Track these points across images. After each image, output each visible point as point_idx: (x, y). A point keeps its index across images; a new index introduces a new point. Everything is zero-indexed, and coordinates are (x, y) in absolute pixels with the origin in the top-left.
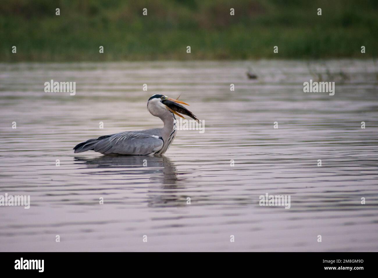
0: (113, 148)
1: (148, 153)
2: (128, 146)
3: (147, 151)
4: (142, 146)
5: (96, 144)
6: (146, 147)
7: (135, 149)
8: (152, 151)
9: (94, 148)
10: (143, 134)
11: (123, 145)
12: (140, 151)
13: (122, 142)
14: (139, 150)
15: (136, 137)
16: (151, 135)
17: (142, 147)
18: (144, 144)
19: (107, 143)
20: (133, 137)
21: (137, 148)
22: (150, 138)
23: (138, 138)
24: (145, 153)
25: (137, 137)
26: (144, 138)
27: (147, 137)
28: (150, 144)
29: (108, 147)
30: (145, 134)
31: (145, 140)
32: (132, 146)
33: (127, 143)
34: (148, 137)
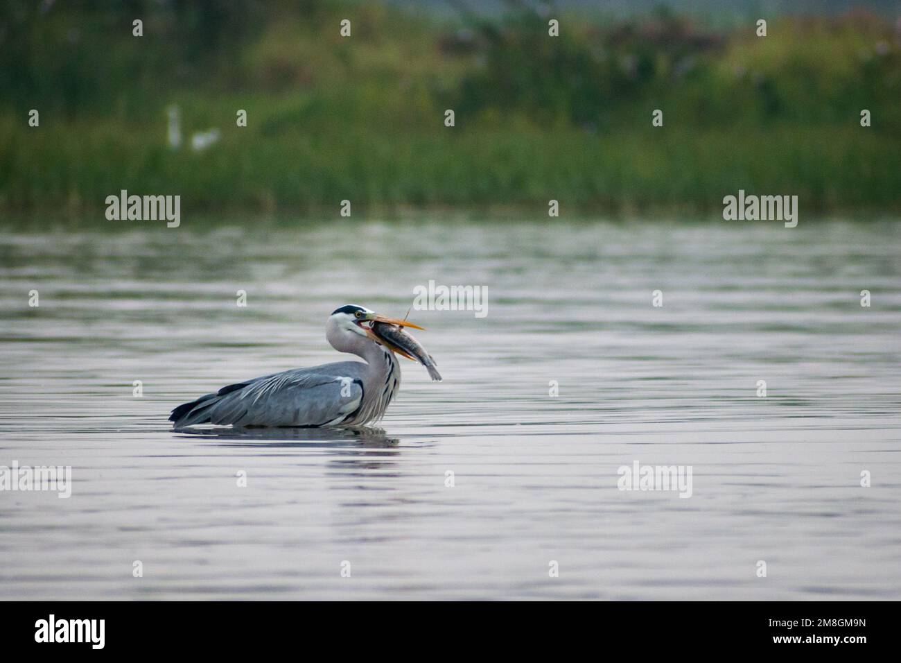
0: (248, 414)
1: (328, 418)
2: (281, 408)
3: (324, 417)
4: (313, 405)
5: (214, 408)
6: (322, 406)
7: (297, 413)
8: (337, 413)
9: (211, 416)
10: (315, 375)
11: (270, 407)
12: (310, 418)
13: (266, 399)
14: (306, 415)
15: (297, 383)
16: (334, 377)
17: (314, 408)
18: (315, 400)
19: (238, 403)
20: (290, 385)
21: (301, 410)
22: (330, 384)
23: (301, 387)
24: (322, 419)
25: (300, 384)
26: (317, 384)
27: (325, 381)
28: (329, 400)
29: (241, 413)
30: (321, 376)
31: (319, 391)
32: (289, 407)
33: (278, 402)
34: (325, 383)
